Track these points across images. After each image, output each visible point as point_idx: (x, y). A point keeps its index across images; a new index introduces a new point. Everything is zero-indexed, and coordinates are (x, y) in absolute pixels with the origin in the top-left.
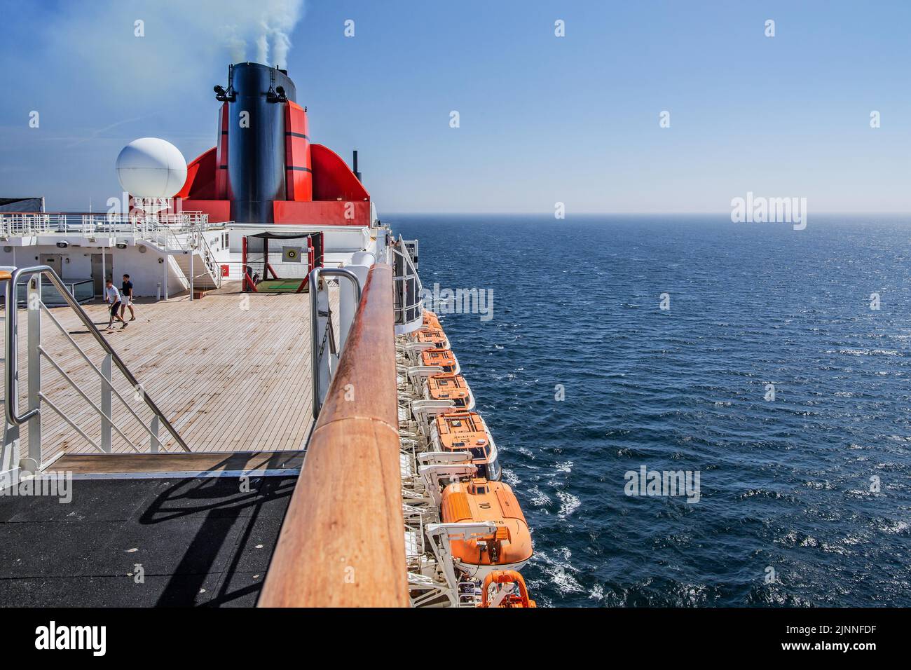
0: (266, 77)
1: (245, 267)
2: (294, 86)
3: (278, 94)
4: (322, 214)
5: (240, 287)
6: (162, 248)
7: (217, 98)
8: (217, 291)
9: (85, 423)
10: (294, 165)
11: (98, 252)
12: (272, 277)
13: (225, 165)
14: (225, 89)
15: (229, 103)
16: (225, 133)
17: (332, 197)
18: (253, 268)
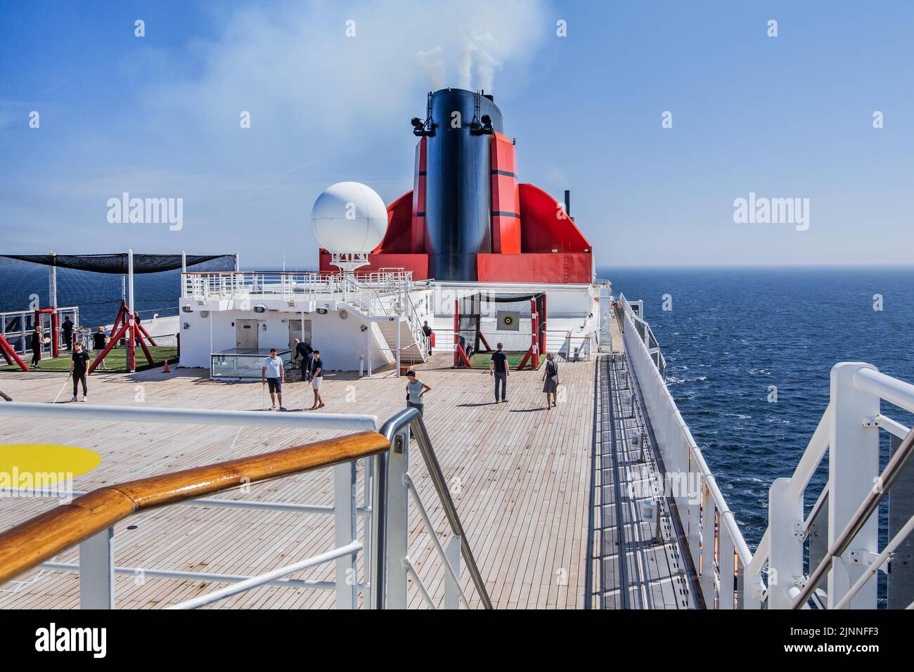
0: (470, 105)
1: (457, 337)
2: (501, 115)
3: (483, 125)
4: (534, 270)
5: (450, 361)
6: (365, 313)
7: (415, 133)
8: (424, 366)
9: (307, 541)
10: (500, 210)
11: (296, 317)
12: (485, 349)
13: (422, 211)
14: (423, 122)
15: (428, 138)
16: (423, 173)
17: (545, 249)
18: (465, 337)
